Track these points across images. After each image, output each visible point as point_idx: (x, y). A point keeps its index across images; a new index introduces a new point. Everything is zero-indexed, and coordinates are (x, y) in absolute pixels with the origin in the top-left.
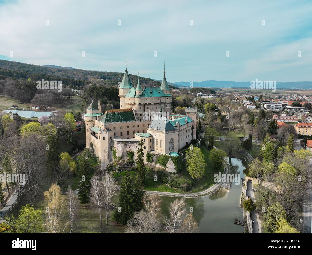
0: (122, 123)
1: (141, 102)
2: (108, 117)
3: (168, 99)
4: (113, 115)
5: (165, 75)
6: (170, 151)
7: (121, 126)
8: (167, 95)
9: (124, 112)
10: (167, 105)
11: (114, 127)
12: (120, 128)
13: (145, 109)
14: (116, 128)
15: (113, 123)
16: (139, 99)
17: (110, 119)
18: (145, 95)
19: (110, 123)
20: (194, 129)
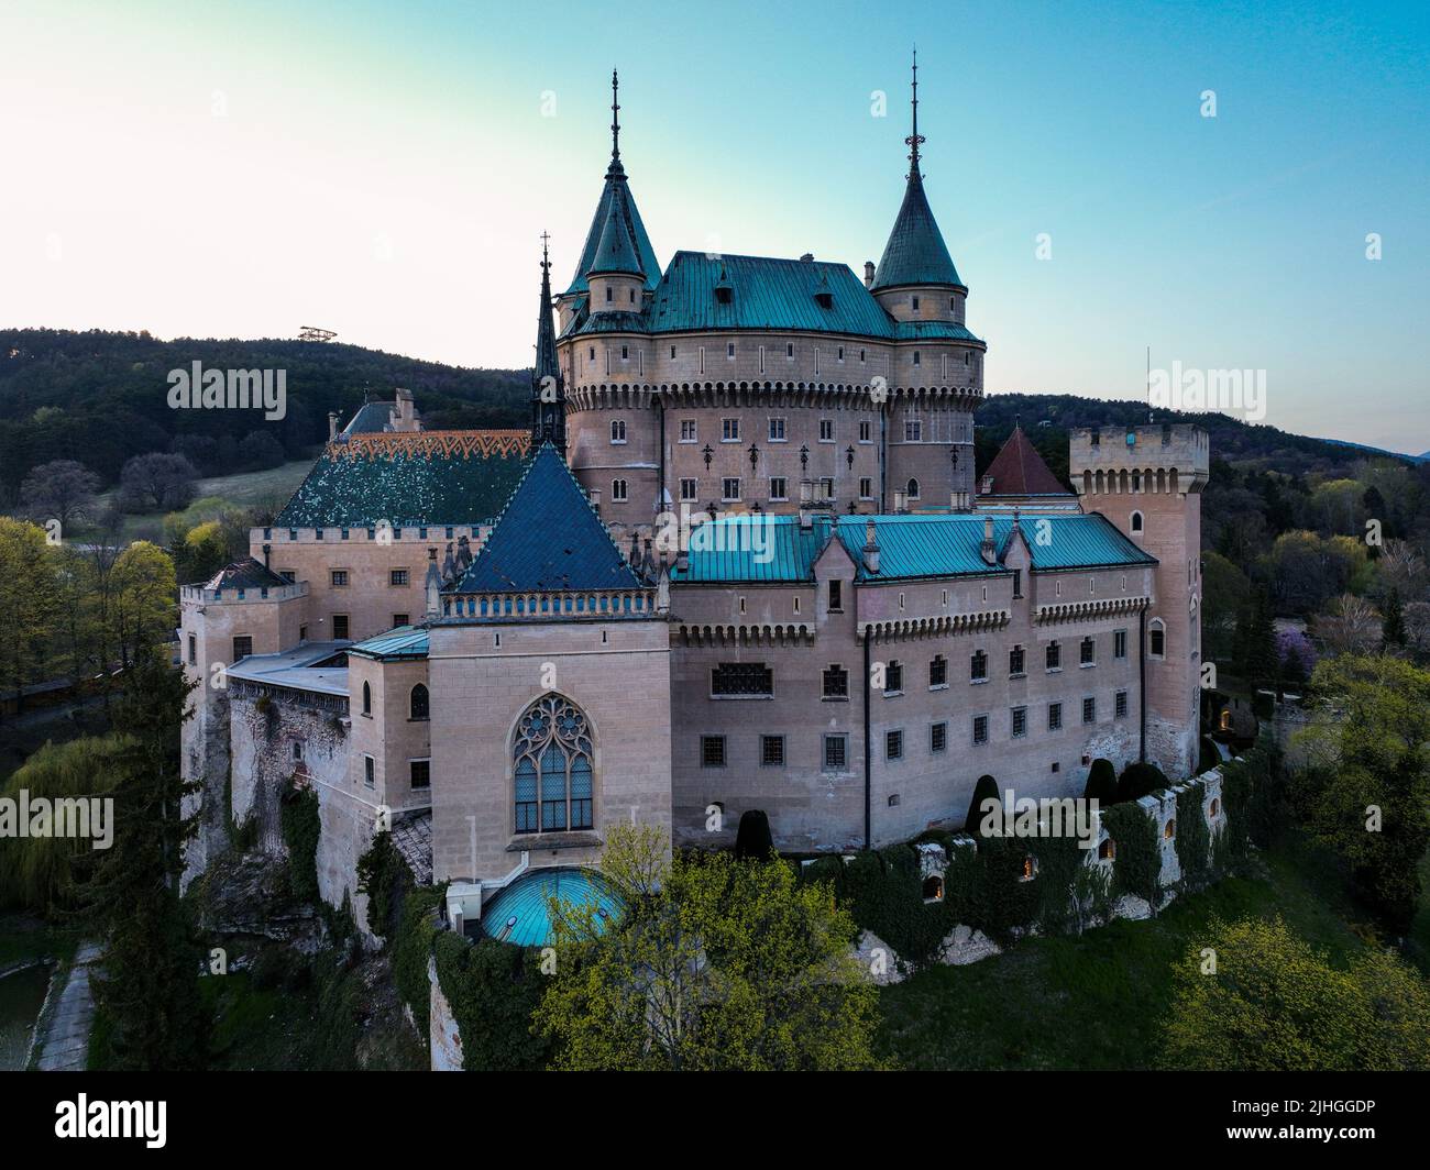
0: (404, 539)
1: (619, 371)
2: (318, 490)
3: (925, 362)
4: (366, 473)
5: (915, 167)
6: (516, 849)
7: (399, 565)
8: (919, 328)
9: (466, 457)
10: (911, 415)
11: (339, 566)
12: (385, 578)
13: (668, 437)
14: (353, 578)
15: (332, 534)
16: (599, 346)
17: (327, 505)
18: (662, 314)
19: (307, 535)
20: (1158, 649)
